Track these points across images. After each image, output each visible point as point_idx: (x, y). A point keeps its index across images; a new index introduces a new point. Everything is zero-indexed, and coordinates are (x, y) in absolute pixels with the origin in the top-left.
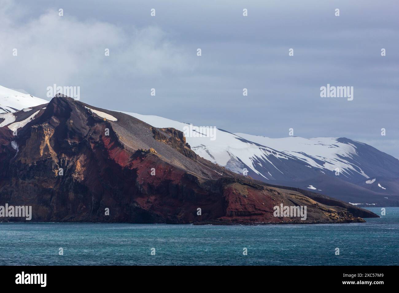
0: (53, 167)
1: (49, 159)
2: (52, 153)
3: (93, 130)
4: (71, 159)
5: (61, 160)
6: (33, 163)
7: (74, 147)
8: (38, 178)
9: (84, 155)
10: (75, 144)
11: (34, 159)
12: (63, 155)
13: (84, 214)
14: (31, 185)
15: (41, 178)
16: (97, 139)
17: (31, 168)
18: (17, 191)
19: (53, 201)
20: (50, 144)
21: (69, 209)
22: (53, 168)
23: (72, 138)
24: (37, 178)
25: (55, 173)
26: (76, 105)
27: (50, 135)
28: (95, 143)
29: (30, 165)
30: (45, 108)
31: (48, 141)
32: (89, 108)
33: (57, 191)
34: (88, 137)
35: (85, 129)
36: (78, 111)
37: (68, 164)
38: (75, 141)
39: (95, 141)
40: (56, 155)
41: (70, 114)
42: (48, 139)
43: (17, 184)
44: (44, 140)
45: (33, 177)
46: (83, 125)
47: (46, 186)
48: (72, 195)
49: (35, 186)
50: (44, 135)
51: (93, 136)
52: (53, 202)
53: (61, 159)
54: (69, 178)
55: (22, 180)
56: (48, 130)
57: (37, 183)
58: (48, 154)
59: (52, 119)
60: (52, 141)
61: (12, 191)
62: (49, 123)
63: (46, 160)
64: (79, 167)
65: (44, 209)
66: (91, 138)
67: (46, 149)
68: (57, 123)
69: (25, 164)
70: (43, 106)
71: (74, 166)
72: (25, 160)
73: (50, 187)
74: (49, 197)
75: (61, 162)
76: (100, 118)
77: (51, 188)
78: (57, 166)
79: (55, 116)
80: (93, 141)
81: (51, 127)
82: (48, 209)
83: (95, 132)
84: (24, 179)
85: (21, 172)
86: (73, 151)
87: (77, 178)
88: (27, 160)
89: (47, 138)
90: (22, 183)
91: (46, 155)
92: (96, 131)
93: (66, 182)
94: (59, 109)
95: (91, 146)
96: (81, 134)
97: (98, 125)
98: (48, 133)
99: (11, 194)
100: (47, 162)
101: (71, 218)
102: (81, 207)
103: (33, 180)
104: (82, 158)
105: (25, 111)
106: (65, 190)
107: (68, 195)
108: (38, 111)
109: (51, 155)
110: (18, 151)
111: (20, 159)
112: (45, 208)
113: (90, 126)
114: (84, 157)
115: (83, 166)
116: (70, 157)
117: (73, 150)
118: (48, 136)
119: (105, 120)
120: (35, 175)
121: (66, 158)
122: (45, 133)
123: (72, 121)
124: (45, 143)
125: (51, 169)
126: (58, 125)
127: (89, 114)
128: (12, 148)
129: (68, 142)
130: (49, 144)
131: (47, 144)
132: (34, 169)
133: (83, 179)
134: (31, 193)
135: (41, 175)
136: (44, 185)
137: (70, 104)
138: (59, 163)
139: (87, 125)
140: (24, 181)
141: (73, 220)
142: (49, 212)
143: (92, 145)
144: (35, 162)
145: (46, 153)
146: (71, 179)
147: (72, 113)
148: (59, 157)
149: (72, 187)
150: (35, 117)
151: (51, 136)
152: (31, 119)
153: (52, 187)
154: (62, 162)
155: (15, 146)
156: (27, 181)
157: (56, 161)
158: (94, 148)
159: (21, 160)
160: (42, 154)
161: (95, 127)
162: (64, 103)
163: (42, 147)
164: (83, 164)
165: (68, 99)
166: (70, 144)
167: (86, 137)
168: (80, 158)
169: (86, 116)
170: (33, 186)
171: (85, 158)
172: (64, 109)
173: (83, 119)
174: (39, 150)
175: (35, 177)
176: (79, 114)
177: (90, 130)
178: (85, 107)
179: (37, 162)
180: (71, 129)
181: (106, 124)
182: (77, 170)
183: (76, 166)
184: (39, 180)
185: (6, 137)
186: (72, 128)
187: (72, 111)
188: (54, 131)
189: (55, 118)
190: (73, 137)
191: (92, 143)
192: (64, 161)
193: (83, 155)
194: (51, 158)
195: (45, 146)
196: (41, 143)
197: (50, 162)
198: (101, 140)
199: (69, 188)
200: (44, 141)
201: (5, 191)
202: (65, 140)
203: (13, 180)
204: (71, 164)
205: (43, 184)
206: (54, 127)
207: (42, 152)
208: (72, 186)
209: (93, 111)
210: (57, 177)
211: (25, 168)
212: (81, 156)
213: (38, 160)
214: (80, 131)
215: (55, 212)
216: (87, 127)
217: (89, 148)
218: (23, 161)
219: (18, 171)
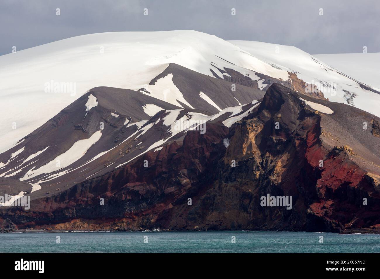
0: (254, 168)
1: (251, 158)
2: (255, 152)
3: (302, 125)
4: (274, 159)
5: (265, 160)
7: (280, 144)
8: (241, 180)
9: (288, 153)
10: (280, 141)
11: (236, 159)
12: (268, 154)
13: (277, 221)
14: (233, 188)
15: (244, 180)
16: (303, 135)
17: (233, 169)
18: (220, 196)
20: (256, 141)
21: (267, 216)
22: (254, 169)
23: (278, 135)
24: (239, 180)
25: (256, 175)
26: (290, 97)
27: (256, 131)
28: (301, 139)
29: (232, 166)
31: (254, 138)
32: (303, 100)
33: (255, 195)
34: (295, 133)
35: (295, 124)
36: (291, 103)
37: (271, 163)
38: (280, 138)
39: (301, 138)
40: (260, 155)
41: (281, 106)
42: (254, 136)
43: (220, 188)
44: (248, 137)
45: (235, 180)
46: (293, 119)
47: (246, 190)
49: (236, 190)
50: (248, 131)
51: (300, 133)
52: (250, 208)
53: (264, 158)
54: (267, 180)
55: (225, 182)
56: (253, 126)
57: (239, 186)
58: (251, 153)
59: (263, 113)
60: (259, 138)
61: (215, 196)
62: (259, 118)
63: (248, 160)
64: (280, 168)
65: (245, 216)
66: (297, 135)
67: (250, 147)
68: (268, 117)
69: (228, 164)
71: (274, 167)
72: (228, 161)
73: (249, 191)
74: (248, 201)
75: (264, 162)
76: (311, 110)
77: (250, 192)
78: (259, 166)
79: (267, 109)
80: (299, 137)
81: (260, 122)
83: (303, 128)
84: (227, 181)
85: (224, 174)
86: (278, 149)
87: (275, 180)
89: (252, 135)
90: (225, 186)
91: (248, 154)
92: (305, 125)
93: (264, 184)
94: (271, 101)
95: (295, 143)
96: (288, 130)
97: (309, 119)
98: (254, 130)
99: (214, 199)
100: (249, 162)
101: (264, 226)
102: (277, 214)
103: (235, 183)
104: (285, 157)
108: (258, 104)
109: (253, 154)
111: (224, 159)
112: (246, 214)
113: (301, 121)
114: (287, 156)
115: (284, 167)
116: (274, 157)
117: (278, 148)
118: (255, 132)
119: (317, 113)
120: (237, 178)
121: (270, 157)
122: (250, 129)
123: (280, 115)
124: (249, 140)
125: (253, 171)
126: (269, 119)
127: (302, 105)
128: (224, 146)
129: (272, 139)
130: (253, 142)
131: (251, 142)
132: (235, 170)
133: (280, 181)
134: (233, 197)
135: (244, 177)
137: (283, 95)
138: (262, 164)
139: (298, 119)
140: (227, 184)
143: (297, 142)
144: (237, 163)
145: (249, 152)
146: (269, 182)
147: (283, 106)
148: (262, 156)
149: (270, 191)
150: (254, 110)
151: (258, 133)
152: (249, 112)
153: (251, 191)
154: (265, 162)
155: (227, 143)
156: (230, 184)
157: (258, 160)
158: (300, 145)
159: (224, 160)
160: (244, 154)
161: (305, 121)
162: (277, 94)
163: (245, 146)
164: (284, 164)
165: (282, 90)
166: (275, 141)
167: (293, 133)
168: (283, 157)
169: (298, 109)
170: (235, 190)
171: (289, 157)
172: (277, 101)
173: (295, 113)
174: (242, 148)
175: (237, 179)
176: (291, 107)
177: (299, 125)
178: (301, 99)
179: (239, 163)
181: (317, 118)
182: (276, 171)
183: (276, 167)
184: (241, 183)
185: (218, 134)
187: (283, 102)
188: (263, 127)
189: (267, 112)
190: (279, 133)
191: (298, 140)
192: (267, 161)
194: (254, 158)
195: (249, 144)
196: (244, 141)
197: (252, 162)
198: (307, 136)
199: (267, 191)
200: (248, 139)
202: (271, 136)
203: (216, 184)
204: (273, 164)
205: (243, 188)
206: (263, 121)
207: (245, 150)
208: (270, 189)
209: (307, 103)
210: (257, 179)
211: (227, 169)
212: (285, 155)
213: (240, 160)
214: (288, 126)
215: (252, 219)
216: (298, 122)
217: (294, 145)
218: (226, 162)
219: (222, 172)
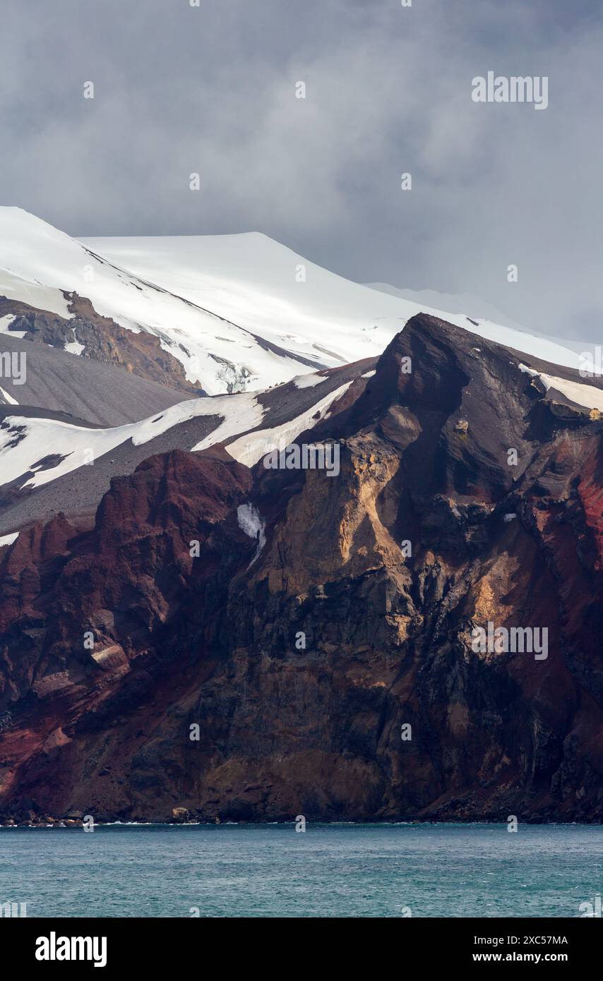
0: (389, 604)
1: (374, 571)
2: (386, 551)
3: (544, 457)
4: (458, 574)
5: (422, 578)
6: (313, 591)
7: (474, 524)
8: (333, 647)
9: (510, 555)
10: (475, 513)
11: (315, 574)
12: (430, 559)
13: (502, 788)
14: (305, 675)
15: (346, 648)
16: (560, 492)
17: (307, 607)
18: (252, 701)
19: (389, 739)
20: (381, 513)
21: (450, 771)
22: (389, 610)
23: (463, 490)
24: (329, 647)
25: (397, 629)
26: (484, 361)
27: (379, 479)
28: (553, 507)
29: (302, 598)
30: (372, 373)
31: (373, 502)
32: (534, 372)
33: (403, 697)
34: (528, 483)
36: (493, 383)
37: (447, 590)
38: (475, 503)
39: (551, 501)
41: (460, 394)
42: (373, 495)
43: (252, 674)
44: (355, 498)
47: (362, 680)
48: (458, 716)
49: (319, 681)
50: (357, 479)
51: (546, 483)
53: (420, 571)
54: (448, 646)
55: (272, 655)
56: (372, 460)
57: (329, 669)
58: (371, 553)
59: (392, 417)
60: (390, 503)
61: (235, 702)
62: (379, 433)
63: (361, 579)
64: (489, 604)
65: (355, 771)
66: (539, 490)
67: (365, 533)
68: (409, 431)
69: (282, 593)
70: (364, 365)
71: (467, 602)
72: (284, 580)
73: (378, 684)
74: (372, 721)
75: (422, 586)
76: (574, 409)
77: (380, 687)
78: (406, 600)
79: (403, 402)
80: (544, 500)
81: (388, 449)
82: (369, 769)
83: (553, 467)
84: (279, 652)
85: (269, 627)
86: (468, 540)
88: (292, 580)
89: (367, 492)
90: (272, 669)
91: (361, 557)
92: (559, 459)
93: (437, 662)
95: (535, 519)
96: (500, 473)
97: (567, 436)
98: (373, 473)
99: (231, 715)
100: (365, 585)
101: (454, 805)
102: (494, 762)
104: (500, 566)
105: (301, 385)
106: (432, 696)
107: (446, 714)
108: (346, 387)
109: (381, 557)
110: (263, 542)
111: (265, 576)
112: (359, 766)
113: (537, 443)
114: (508, 562)
115: (502, 600)
116: (455, 565)
117: (468, 536)
118: (374, 483)
119: (594, 416)
120: (320, 638)
121: (440, 567)
122: (361, 471)
123: (464, 425)
124: (361, 510)
125: (382, 615)
126: (415, 438)
127: (533, 392)
128: (241, 532)
129: (447, 504)
130: (374, 516)
131: (367, 515)
132: (315, 613)
134: (305, 707)
135: (345, 636)
136: (355, 676)
137: (459, 355)
138: (413, 590)
139: (526, 436)
140: (279, 663)
141: (458, 813)
142: (374, 780)
143: (542, 517)
144: (321, 587)
145: (363, 551)
146: (457, 651)
147: (466, 392)
148: (412, 565)
149: (461, 685)
150: (333, 407)
151: (384, 484)
152: (317, 416)
153: (383, 685)
154: (426, 584)
155: (251, 522)
157: (401, 580)
158: (550, 527)
159: (266, 579)
160: (346, 556)
161: (556, 444)
162: (438, 351)
163: (348, 529)
164: (504, 592)
165: (452, 338)
166: (457, 513)
167: (517, 484)
168: (494, 569)
169: (521, 404)
170: (315, 680)
171: (514, 569)
172: (438, 376)
173: (511, 415)
174: (335, 537)
175: (320, 644)
176: (495, 395)
177: (535, 458)
178: (522, 366)
179: (329, 588)
180: (458, 455)
181: (597, 434)
182: (480, 615)
183: (474, 600)
184: (336, 657)
185: (218, 490)
186: (465, 452)
187: (465, 380)
188: (396, 464)
189: (404, 414)
190: (469, 484)
191: (541, 507)
192: (431, 581)
193: (504, 557)
194: (382, 571)
195: (360, 521)
196: (342, 511)
197: (376, 587)
198: (575, 496)
199: (449, 685)
200: (356, 505)
201: (210, 700)
202: (437, 496)
203: (240, 658)
204: (457, 592)
205: (349, 674)
206: (396, 446)
207: (347, 545)
208: (460, 678)
209: (550, 382)
210: (402, 645)
211: (282, 610)
212: (499, 562)
213: (331, 579)
214: (496, 460)
215: (395, 781)
216: (526, 445)
217: (528, 526)
218: (275, 585)
219: (257, 620)
